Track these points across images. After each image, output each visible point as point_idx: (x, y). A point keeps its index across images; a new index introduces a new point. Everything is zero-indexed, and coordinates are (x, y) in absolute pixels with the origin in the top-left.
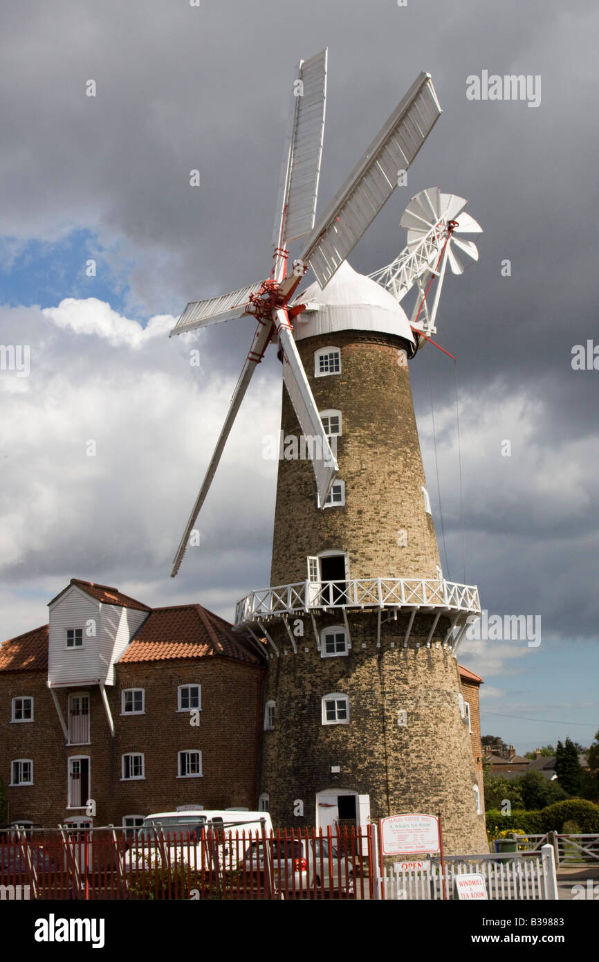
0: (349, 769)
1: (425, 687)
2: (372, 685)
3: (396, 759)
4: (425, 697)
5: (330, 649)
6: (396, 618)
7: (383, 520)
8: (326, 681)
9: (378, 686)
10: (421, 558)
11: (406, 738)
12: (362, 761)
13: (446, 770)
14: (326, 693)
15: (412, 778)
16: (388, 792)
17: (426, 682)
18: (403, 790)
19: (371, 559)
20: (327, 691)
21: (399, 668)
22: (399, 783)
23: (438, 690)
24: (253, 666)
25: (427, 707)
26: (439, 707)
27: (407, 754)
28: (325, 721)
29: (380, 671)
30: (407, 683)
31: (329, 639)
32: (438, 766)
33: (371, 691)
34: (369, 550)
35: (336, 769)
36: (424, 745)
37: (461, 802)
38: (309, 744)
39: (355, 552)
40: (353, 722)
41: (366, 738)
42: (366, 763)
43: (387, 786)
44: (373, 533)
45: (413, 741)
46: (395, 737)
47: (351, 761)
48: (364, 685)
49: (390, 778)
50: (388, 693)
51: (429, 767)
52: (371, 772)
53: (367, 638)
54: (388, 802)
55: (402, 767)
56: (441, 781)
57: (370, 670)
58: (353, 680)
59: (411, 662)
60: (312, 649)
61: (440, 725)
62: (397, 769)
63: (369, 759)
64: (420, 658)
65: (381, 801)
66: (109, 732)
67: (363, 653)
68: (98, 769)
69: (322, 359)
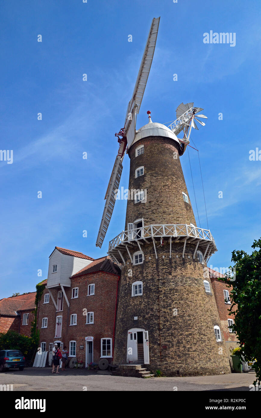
0: (141, 318)
1: (181, 276)
2: (153, 276)
3: (165, 312)
4: (181, 281)
5: (137, 262)
6: (161, 243)
7: (160, 204)
9: (156, 276)
10: (180, 219)
11: (170, 301)
12: (147, 313)
13: (194, 317)
14: (134, 282)
15: (173, 322)
16: (160, 330)
17: (182, 274)
18: (168, 328)
19: (154, 220)
20: (134, 281)
21: (167, 268)
22: (165, 325)
24: (115, 274)
25: (182, 286)
27: (171, 310)
28: (133, 295)
29: (157, 269)
30: (171, 275)
31: (136, 257)
32: (189, 316)
33: (152, 279)
34: (154, 217)
35: (136, 318)
36: (180, 305)
37: (204, 335)
38: (127, 306)
39: (147, 218)
40: (144, 294)
41: (150, 302)
42: (149, 315)
43: (159, 326)
44: (155, 210)
45: (174, 303)
46: (164, 301)
47: (142, 314)
48: (150, 276)
49: (161, 322)
50: (161, 279)
51: (182, 317)
52: (152, 319)
53: (152, 255)
54: (159, 335)
55: (168, 317)
56: (190, 324)
57: (152, 269)
58: (145, 275)
59: (173, 265)
60: (130, 263)
61: (190, 295)
62: (165, 317)
63: (151, 313)
64: (178, 262)
65: (156, 334)
66: (67, 306)
67: (150, 261)
68: (64, 321)
69: (138, 150)
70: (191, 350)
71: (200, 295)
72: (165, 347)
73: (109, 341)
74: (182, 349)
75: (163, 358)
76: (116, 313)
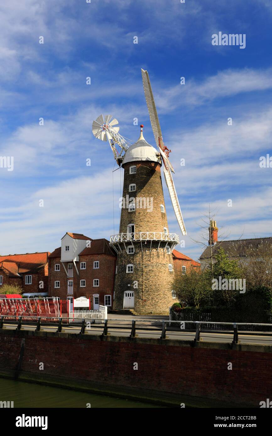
0: (132, 285)
1: (156, 262)
3: (146, 283)
4: (155, 265)
5: (130, 252)
6: (146, 243)
7: (146, 215)
8: (128, 261)
9: (141, 262)
10: (158, 226)
11: (149, 277)
13: (161, 286)
14: (128, 264)
15: (150, 288)
16: (142, 292)
18: (147, 291)
19: (142, 226)
21: (148, 257)
22: (146, 289)
24: (113, 256)
25: (156, 268)
26: (160, 268)
27: (149, 281)
28: (127, 272)
29: (142, 258)
30: (150, 262)
31: (130, 249)
32: (159, 285)
33: (139, 264)
34: (141, 224)
35: (129, 285)
36: (154, 279)
37: (166, 295)
38: (123, 278)
39: (137, 225)
40: (134, 272)
41: (137, 276)
42: (137, 284)
43: (142, 290)
44: (143, 219)
45: (151, 278)
46: (145, 277)
47: (133, 283)
48: (138, 262)
49: (143, 288)
50: (144, 264)
51: (155, 285)
52: (138, 286)
53: (139, 249)
55: (147, 285)
56: (159, 289)
57: (139, 258)
58: (135, 261)
59: (152, 256)
60: (125, 252)
61: (160, 273)
62: (146, 285)
64: (155, 254)
65: (141, 294)
66: (77, 274)
67: (138, 253)
68: (75, 284)
69: (132, 169)
70: (158, 302)
71: (166, 273)
72: (145, 301)
73: (109, 297)
74: (154, 302)
75: (143, 306)
76: (114, 280)
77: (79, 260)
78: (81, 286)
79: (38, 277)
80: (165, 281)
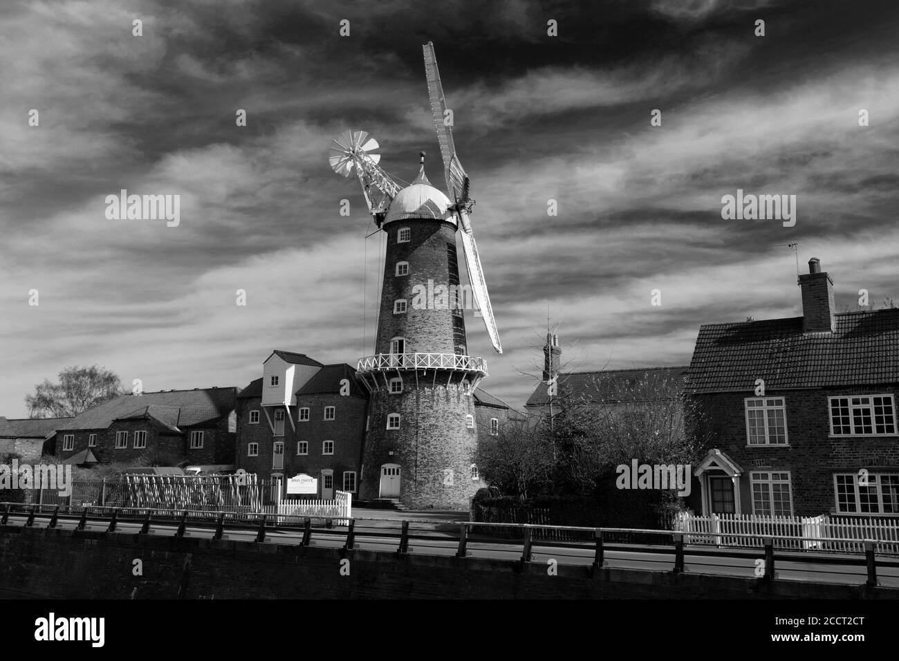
0: (397, 453)
1: (443, 411)
2: (412, 409)
3: (423, 449)
4: (442, 416)
5: (394, 390)
6: (425, 374)
7: (426, 321)
8: (390, 407)
9: (415, 409)
10: (448, 342)
11: (429, 438)
12: (404, 449)
13: (452, 455)
14: (390, 413)
15: (430, 459)
16: (416, 466)
17: (444, 408)
18: (425, 465)
19: (418, 342)
21: (428, 401)
22: (423, 461)
23: (451, 413)
24: (362, 397)
25: (443, 421)
26: (451, 422)
27: (429, 447)
28: (388, 427)
29: (417, 402)
30: (432, 409)
31: (394, 384)
32: (447, 453)
33: (412, 413)
34: (417, 337)
35: (391, 453)
36: (439, 442)
37: (460, 473)
38: (380, 439)
39: (409, 338)
40: (402, 429)
41: (407, 437)
42: (406, 450)
43: (416, 463)
44: (420, 328)
45: (433, 439)
46: (423, 437)
47: (399, 449)
48: (408, 409)
49: (418, 458)
50: (421, 414)
51: (441, 454)
52: (408, 455)
53: (411, 384)
54: (416, 471)
55: (425, 453)
56: (448, 461)
57: (412, 401)
58: (403, 407)
59: (435, 398)
60: (386, 389)
61: (451, 432)
62: (423, 454)
63: (408, 448)
64: (441, 395)
65: (412, 471)
66: (292, 429)
67: (409, 392)
68: (287, 449)
69: (401, 232)
71: (461, 432)
72: (421, 483)
73: (352, 475)
74: (437, 485)
75: (417, 493)
76: (363, 444)
77: (297, 403)
78: (299, 454)
79: (216, 434)
80: (460, 446)
